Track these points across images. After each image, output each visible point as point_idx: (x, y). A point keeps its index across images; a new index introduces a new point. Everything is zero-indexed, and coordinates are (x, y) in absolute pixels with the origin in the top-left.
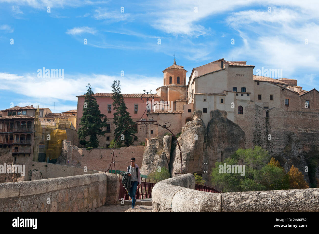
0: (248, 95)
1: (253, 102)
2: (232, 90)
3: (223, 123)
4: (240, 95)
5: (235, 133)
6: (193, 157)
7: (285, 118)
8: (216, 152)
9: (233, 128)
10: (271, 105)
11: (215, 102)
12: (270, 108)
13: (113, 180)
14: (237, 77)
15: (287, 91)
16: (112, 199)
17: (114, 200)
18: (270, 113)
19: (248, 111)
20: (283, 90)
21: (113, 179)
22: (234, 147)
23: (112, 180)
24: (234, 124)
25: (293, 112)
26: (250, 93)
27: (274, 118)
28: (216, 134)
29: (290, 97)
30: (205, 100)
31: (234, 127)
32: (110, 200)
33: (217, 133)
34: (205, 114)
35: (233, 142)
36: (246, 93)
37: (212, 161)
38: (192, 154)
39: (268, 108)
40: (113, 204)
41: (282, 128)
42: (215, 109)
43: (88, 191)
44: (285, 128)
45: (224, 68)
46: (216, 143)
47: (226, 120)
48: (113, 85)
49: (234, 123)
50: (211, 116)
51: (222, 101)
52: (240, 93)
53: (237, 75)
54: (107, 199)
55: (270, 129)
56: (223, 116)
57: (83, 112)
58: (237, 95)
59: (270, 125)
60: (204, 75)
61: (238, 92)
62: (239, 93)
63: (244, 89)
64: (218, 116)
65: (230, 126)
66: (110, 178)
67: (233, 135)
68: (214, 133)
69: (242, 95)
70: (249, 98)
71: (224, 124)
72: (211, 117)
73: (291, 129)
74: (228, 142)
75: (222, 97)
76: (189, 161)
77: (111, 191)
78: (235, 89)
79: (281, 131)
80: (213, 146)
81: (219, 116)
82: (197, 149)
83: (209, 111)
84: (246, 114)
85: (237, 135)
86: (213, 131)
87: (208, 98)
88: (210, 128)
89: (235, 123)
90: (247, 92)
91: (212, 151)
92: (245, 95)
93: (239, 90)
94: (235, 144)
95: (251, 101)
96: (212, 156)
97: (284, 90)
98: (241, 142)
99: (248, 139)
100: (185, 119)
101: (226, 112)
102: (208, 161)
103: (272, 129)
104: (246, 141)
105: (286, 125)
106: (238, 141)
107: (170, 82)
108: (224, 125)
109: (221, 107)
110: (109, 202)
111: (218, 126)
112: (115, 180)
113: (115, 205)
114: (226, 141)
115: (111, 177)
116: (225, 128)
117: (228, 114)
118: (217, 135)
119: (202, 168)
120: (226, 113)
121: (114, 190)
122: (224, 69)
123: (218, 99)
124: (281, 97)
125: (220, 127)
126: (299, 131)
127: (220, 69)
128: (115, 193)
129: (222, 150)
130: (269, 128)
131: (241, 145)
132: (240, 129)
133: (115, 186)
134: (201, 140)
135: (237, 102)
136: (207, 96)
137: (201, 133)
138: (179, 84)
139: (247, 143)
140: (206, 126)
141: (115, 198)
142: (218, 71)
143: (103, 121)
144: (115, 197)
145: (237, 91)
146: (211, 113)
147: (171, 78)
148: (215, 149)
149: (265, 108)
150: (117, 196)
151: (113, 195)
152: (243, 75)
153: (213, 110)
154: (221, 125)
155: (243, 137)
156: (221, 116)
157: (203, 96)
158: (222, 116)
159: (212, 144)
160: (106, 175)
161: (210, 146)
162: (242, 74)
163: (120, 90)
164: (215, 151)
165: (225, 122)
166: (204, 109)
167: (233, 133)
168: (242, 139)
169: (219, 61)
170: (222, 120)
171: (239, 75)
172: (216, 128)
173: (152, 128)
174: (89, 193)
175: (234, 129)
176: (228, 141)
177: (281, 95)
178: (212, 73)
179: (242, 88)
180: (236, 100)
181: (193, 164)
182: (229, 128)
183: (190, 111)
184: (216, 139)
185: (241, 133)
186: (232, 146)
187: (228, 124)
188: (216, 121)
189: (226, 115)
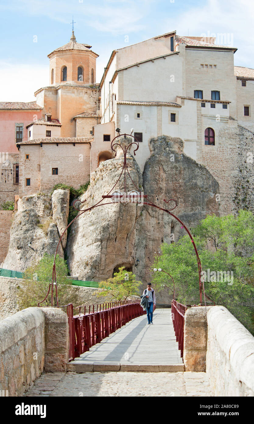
0: (225, 107)
1: (234, 119)
2: (192, 95)
4: (208, 105)
5: (199, 183)
6: (116, 233)
8: (160, 222)
9: (196, 173)
11: (160, 121)
13: (58, 321)
14: (202, 69)
16: (57, 360)
17: (62, 361)
19: (224, 139)
21: (57, 319)
22: (197, 211)
23: (55, 321)
24: (197, 164)
26: (229, 103)
28: (161, 186)
30: (139, 115)
31: (197, 170)
32: (52, 362)
33: (163, 185)
35: (194, 203)
36: (221, 103)
37: (153, 240)
38: (114, 228)
40: (60, 368)
42: (159, 135)
43: (25, 349)
45: (176, 50)
46: (162, 204)
47: (180, 158)
49: (197, 162)
50: (152, 149)
51: (173, 117)
52: (209, 102)
53: (202, 65)
54: (47, 359)
56: (175, 148)
58: (203, 105)
60: (137, 65)
61: (204, 99)
62: (206, 101)
63: (216, 94)
64: (164, 149)
65: (188, 168)
66: (50, 317)
68: (157, 184)
69: (213, 106)
70: (226, 113)
71: (177, 165)
72: (151, 151)
74: (185, 202)
75: (174, 110)
76: (107, 241)
77: (53, 344)
78: (198, 93)
80: (156, 211)
81: (167, 149)
82: (122, 216)
83: (146, 138)
84: (220, 144)
85: (202, 187)
86: (155, 180)
87: (144, 111)
88: (149, 174)
89: (200, 162)
90: (222, 99)
91: (153, 221)
92: (219, 106)
93: (207, 96)
94: (199, 205)
95: (231, 118)
96: (154, 231)
98: (210, 201)
100: (97, 155)
101: (181, 140)
102: (144, 242)
104: (221, 199)
106: (206, 200)
107: (64, 78)
108: (177, 168)
109: (170, 131)
110: (51, 365)
111: (166, 169)
112: (62, 321)
113: (64, 371)
114: (182, 200)
115: (53, 315)
116: (180, 173)
117: (185, 144)
118: (164, 188)
119: (132, 255)
120: (181, 143)
121: (60, 342)
122: (177, 53)
123: (166, 113)
125: (169, 172)
127: (170, 52)
128: (62, 348)
131: (210, 207)
132: (209, 176)
133: (62, 334)
135: (204, 119)
136: (143, 107)
137: (131, 184)
138: (81, 82)
139: (223, 203)
140: (142, 170)
141: (63, 358)
142: (164, 57)
144: (63, 356)
145: (202, 98)
146: (151, 142)
147: (65, 69)
148: (158, 216)
150: (66, 354)
151: (58, 352)
152: (215, 66)
153: (155, 136)
154: (171, 168)
155: (215, 192)
156: (171, 149)
157: (134, 108)
158: (173, 149)
160: (43, 312)
161: (150, 211)
162: (213, 64)
164: (158, 222)
165: (179, 162)
166: (136, 134)
167: (196, 184)
168: (212, 195)
169: (166, 36)
171: (207, 65)
172: (162, 173)
173: (29, 174)
174: (25, 354)
175: (198, 176)
176: (185, 200)
178: (151, 61)
179: (212, 92)
180: (200, 116)
181: (114, 247)
182: (186, 173)
183: (107, 138)
184: (161, 197)
185: (210, 183)
186: (193, 209)
187: (186, 165)
188: (161, 159)
189: (182, 146)
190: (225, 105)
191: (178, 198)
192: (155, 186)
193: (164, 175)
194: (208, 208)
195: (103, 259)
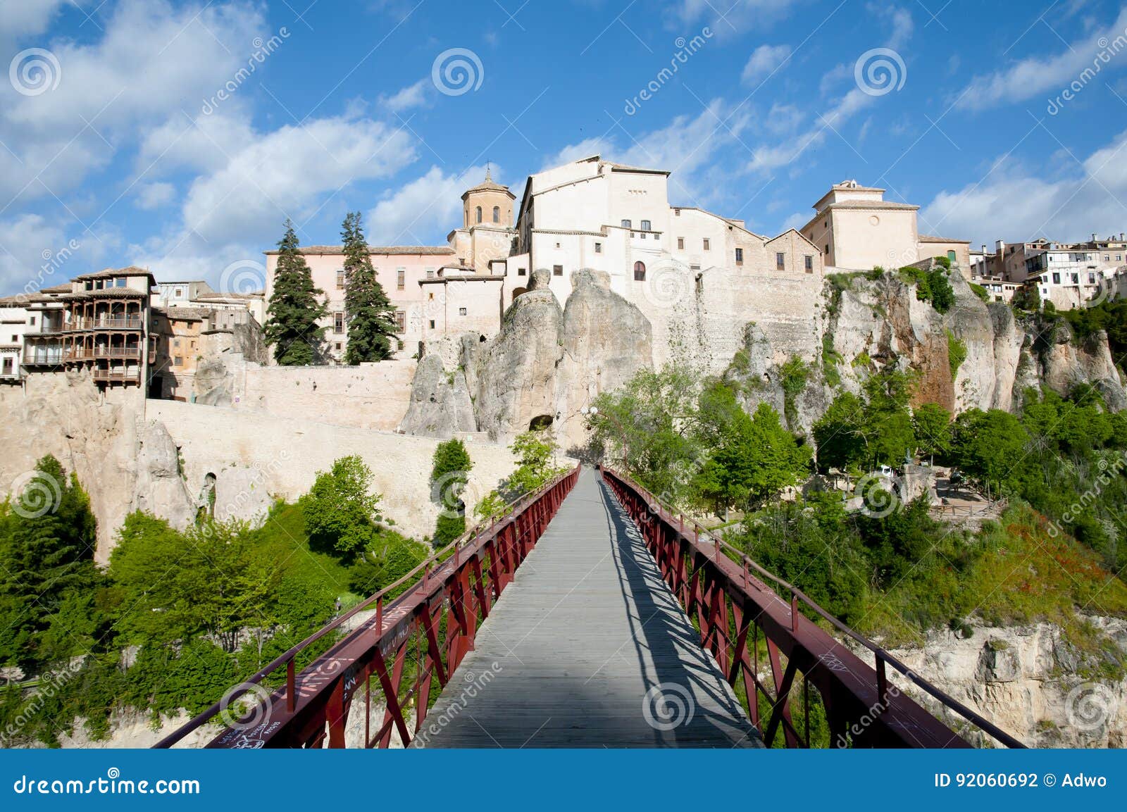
0: (657, 238)
1: (666, 252)
2: (619, 224)
3: (600, 301)
4: (638, 235)
5: (629, 322)
7: (735, 291)
8: (584, 367)
9: (625, 312)
10: (705, 260)
11: (583, 251)
12: (703, 268)
14: (630, 195)
15: (738, 230)
18: (704, 278)
20: (730, 228)
22: (627, 355)
24: (626, 302)
25: (752, 278)
26: (661, 233)
27: (714, 290)
28: (585, 325)
29: (744, 244)
30: (558, 245)
31: (627, 309)
33: (588, 324)
34: (558, 277)
35: (624, 345)
36: (652, 233)
38: (529, 374)
39: (698, 268)
41: (730, 313)
42: (582, 268)
44: (735, 313)
46: (585, 346)
47: (608, 294)
48: (345, 222)
49: (626, 299)
50: (574, 284)
51: (598, 248)
52: (639, 232)
53: (630, 191)
55: (704, 315)
56: (601, 282)
57: (274, 283)
58: (632, 236)
59: (705, 307)
60: (556, 189)
61: (633, 228)
62: (636, 231)
63: (646, 223)
64: (589, 283)
65: (616, 306)
67: (622, 327)
68: (581, 324)
69: (643, 237)
70: (658, 244)
71: (604, 302)
72: (573, 286)
73: (747, 316)
74: (613, 344)
75: (599, 239)
76: (522, 389)
78: (627, 223)
79: (727, 320)
80: (579, 355)
81: (592, 283)
83: (567, 272)
85: (633, 328)
86: (578, 319)
87: (563, 239)
88: (570, 311)
89: (629, 300)
90: (653, 229)
91: (576, 366)
92: (650, 236)
93: (636, 225)
94: (630, 348)
95: (664, 251)
97: (734, 228)
98: (642, 344)
99: (658, 338)
100: (511, 291)
101: (608, 274)
102: (566, 391)
103: (707, 316)
104: (654, 342)
105: (739, 306)
106: (637, 342)
107: (478, 220)
108: (603, 305)
109: (595, 263)
111: (591, 307)
114: (609, 342)
116: (607, 311)
117: (612, 278)
118: (589, 329)
119: (552, 405)
120: (608, 277)
122: (602, 176)
123: (590, 242)
124: (726, 243)
125: (594, 310)
126: (764, 320)
129: (600, 363)
130: (702, 313)
131: (642, 350)
132: (640, 316)
134: (551, 337)
135: (633, 252)
136: (563, 235)
137: (550, 321)
138: (497, 224)
139: (656, 346)
140: (563, 308)
142: (586, 180)
143: (321, 304)
145: (630, 226)
146: (572, 276)
147: (479, 211)
148: (582, 360)
149: (693, 268)
152: (645, 192)
153: (578, 269)
154: (597, 306)
155: (647, 333)
156: (596, 284)
157: (553, 237)
158: (598, 284)
159: (575, 350)
161: (572, 355)
162: (643, 190)
163: (360, 232)
165: (605, 297)
166: (555, 266)
167: (625, 324)
168: (644, 337)
170: (600, 292)
171: (635, 191)
172: (586, 311)
173: (432, 315)
175: (627, 314)
177: (728, 238)
178: (572, 184)
179: (642, 221)
180: (628, 248)
181: (530, 397)
182: (614, 312)
183: (522, 272)
184: (584, 338)
185: (642, 323)
186: (621, 353)
187: (613, 303)
188: (584, 294)
189: (609, 281)
190: (657, 235)
191: (605, 340)
192: (578, 326)
193: (588, 314)
194: (639, 351)
195: (518, 410)
